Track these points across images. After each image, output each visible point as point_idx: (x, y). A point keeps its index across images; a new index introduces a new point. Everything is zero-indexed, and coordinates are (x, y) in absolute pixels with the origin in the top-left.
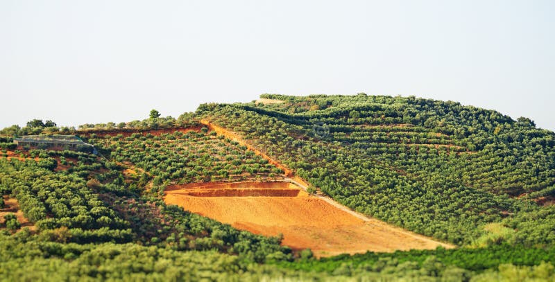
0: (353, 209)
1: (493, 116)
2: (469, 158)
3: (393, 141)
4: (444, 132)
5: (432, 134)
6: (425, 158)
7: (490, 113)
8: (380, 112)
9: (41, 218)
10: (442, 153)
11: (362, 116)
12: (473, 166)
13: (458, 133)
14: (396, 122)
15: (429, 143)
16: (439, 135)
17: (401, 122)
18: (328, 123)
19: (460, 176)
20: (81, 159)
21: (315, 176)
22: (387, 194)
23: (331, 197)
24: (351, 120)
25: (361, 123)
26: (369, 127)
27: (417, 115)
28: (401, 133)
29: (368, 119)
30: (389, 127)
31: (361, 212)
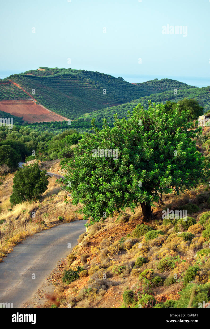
0: (48, 109)
1: (109, 77)
2: (94, 92)
3: (72, 86)
4: (89, 83)
5: (85, 83)
6: (81, 91)
7: (108, 75)
8: (70, 76)
10: (86, 90)
11: (64, 77)
12: (94, 94)
13: (93, 83)
14: (74, 79)
15: (83, 86)
16: (87, 84)
17: (76, 79)
18: (52, 80)
19: (90, 97)
21: (39, 99)
22: (60, 104)
23: (43, 105)
24: (60, 79)
25: (63, 80)
26: (65, 81)
27: (81, 77)
28: (75, 83)
29: (66, 78)
30: (72, 81)
31: (50, 110)
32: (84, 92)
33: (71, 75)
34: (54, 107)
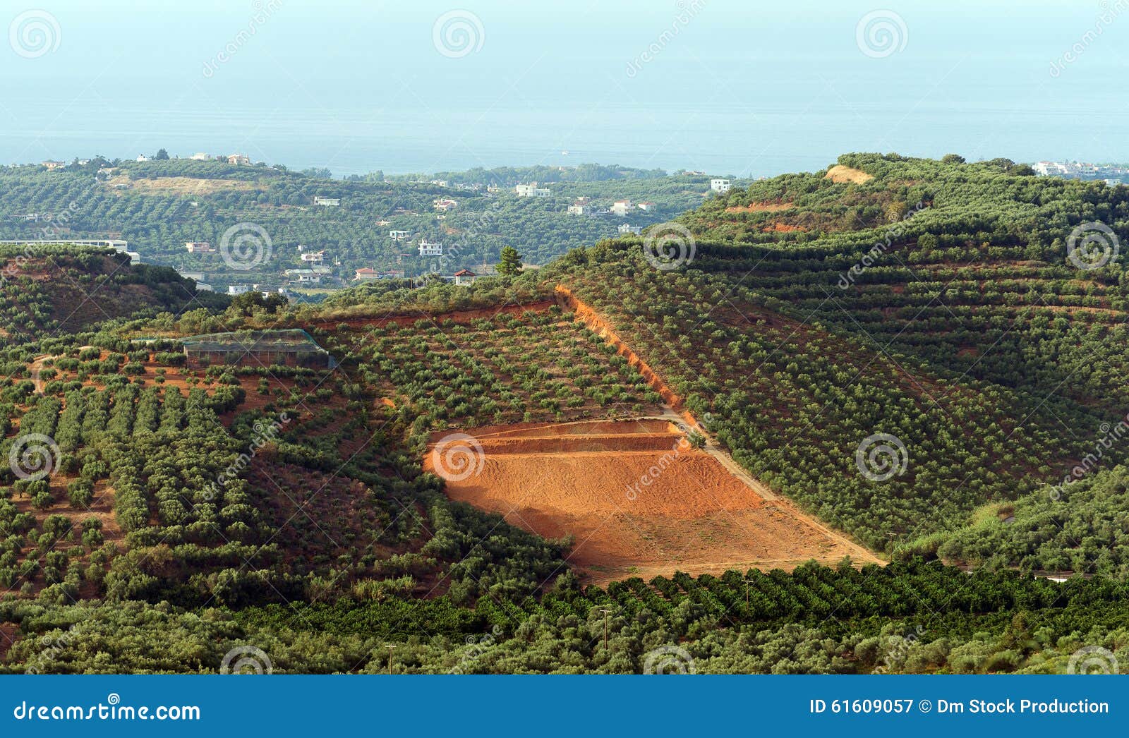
0: (755, 476)
3: (986, 302)
4: (1100, 278)
5: (1072, 283)
6: (1036, 341)
8: (982, 235)
9: (138, 526)
10: (1074, 328)
11: (942, 245)
14: (1010, 258)
15: (1059, 304)
16: (1086, 285)
17: (1021, 257)
20: (297, 382)
21: (717, 409)
23: (730, 451)
24: (914, 255)
25: (937, 261)
26: (947, 270)
27: (1056, 240)
28: (1010, 281)
29: (952, 250)
30: (992, 269)
31: (767, 483)
32: (1057, 346)
33: (990, 230)
34: (795, 463)
